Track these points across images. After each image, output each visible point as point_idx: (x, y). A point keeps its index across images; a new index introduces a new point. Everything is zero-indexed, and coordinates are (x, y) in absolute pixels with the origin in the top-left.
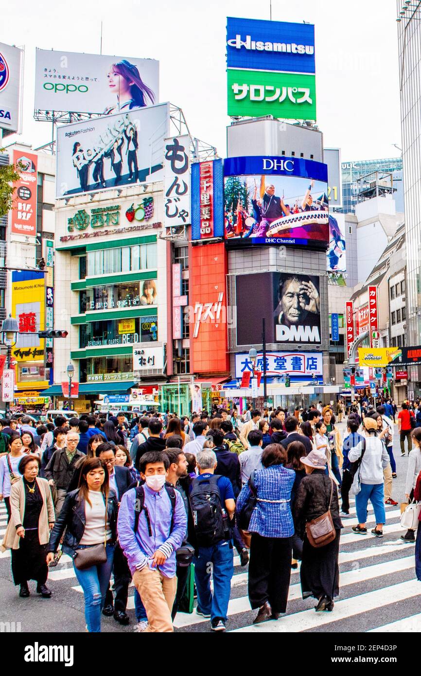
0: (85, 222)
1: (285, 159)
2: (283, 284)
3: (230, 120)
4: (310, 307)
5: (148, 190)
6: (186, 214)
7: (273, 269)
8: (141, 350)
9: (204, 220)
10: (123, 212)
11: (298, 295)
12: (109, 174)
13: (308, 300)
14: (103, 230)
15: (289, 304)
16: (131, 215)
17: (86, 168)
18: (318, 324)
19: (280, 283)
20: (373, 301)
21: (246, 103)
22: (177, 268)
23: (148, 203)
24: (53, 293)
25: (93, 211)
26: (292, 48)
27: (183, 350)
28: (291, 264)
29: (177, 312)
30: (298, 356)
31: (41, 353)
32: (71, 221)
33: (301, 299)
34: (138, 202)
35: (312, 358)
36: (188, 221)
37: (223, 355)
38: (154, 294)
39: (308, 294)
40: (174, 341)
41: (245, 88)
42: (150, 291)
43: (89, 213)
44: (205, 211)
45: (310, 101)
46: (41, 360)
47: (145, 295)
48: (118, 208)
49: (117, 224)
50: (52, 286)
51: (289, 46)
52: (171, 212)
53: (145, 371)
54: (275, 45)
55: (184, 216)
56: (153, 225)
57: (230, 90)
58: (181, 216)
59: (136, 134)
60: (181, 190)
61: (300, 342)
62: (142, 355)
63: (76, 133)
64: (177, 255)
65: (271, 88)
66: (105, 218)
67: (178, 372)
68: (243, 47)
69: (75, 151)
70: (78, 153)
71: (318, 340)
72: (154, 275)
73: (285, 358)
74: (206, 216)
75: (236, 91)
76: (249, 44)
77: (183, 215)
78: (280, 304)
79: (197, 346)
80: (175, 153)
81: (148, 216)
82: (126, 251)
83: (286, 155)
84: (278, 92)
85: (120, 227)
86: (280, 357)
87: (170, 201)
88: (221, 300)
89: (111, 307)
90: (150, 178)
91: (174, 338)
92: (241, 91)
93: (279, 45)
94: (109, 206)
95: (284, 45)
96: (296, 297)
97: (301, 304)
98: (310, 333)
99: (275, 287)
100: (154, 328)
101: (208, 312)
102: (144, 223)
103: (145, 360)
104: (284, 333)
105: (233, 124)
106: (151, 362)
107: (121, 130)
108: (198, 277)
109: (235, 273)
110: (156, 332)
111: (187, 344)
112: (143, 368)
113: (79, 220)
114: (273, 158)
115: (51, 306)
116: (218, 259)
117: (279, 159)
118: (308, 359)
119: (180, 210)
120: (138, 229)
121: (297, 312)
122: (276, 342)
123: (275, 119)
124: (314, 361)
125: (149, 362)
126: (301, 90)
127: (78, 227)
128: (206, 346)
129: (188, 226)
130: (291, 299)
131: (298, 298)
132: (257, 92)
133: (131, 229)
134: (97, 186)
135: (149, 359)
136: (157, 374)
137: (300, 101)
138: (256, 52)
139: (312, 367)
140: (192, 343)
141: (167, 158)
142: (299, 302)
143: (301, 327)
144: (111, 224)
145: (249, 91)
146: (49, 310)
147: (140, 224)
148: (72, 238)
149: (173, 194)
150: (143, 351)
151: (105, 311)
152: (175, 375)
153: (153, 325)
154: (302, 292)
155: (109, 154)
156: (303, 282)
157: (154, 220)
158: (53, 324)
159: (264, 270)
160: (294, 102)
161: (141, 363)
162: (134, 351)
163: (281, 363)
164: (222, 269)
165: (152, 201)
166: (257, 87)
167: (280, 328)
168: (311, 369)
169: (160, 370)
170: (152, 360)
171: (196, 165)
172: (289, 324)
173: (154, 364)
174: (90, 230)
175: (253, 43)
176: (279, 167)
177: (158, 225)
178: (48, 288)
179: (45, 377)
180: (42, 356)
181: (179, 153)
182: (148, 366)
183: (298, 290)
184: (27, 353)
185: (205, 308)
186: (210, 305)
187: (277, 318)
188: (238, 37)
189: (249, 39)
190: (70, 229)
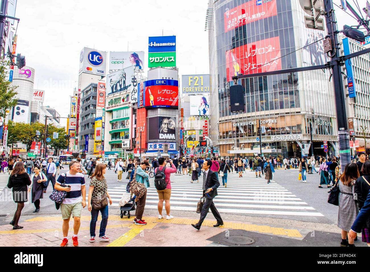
1: (163, 80)
3: (149, 69)
4: (172, 127)
5: (128, 92)
7: (159, 116)
8: (124, 141)
10: (121, 99)
11: (168, 124)
12: (119, 88)
13: (171, 125)
14: (117, 105)
15: (164, 127)
16: (123, 100)
17: (113, 86)
18: (175, 133)
19: (161, 120)
20: (206, 125)
21: (154, 63)
22: (134, 116)
23: (128, 96)
24: (104, 124)
26: (168, 44)
28: (165, 114)
29: (134, 130)
30: (167, 144)
31: (100, 142)
32: (109, 103)
34: (125, 96)
36: (137, 101)
39: (171, 123)
40: (133, 139)
41: (153, 58)
42: (128, 123)
43: (114, 100)
44: (141, 98)
45: (174, 60)
46: (101, 144)
47: (127, 125)
48: (120, 98)
49: (120, 103)
50: (104, 122)
51: (167, 44)
52: (132, 99)
54: (163, 44)
57: (149, 59)
59: (125, 76)
60: (135, 92)
61: (168, 139)
62: (124, 143)
63: (111, 76)
64: (134, 112)
65: (162, 58)
66: (117, 101)
68: (153, 46)
69: (111, 81)
70: (111, 82)
71: (174, 138)
72: (128, 118)
74: (141, 100)
76: (155, 45)
77: (135, 99)
78: (161, 127)
80: (134, 80)
81: (127, 100)
82: (122, 111)
83: (164, 79)
84: (164, 58)
85: (121, 104)
86: (161, 144)
87: (132, 95)
88: (144, 126)
90: (129, 88)
92: (152, 60)
93: (164, 44)
94: (118, 98)
95: (166, 44)
96: (167, 124)
98: (172, 136)
99: (159, 121)
101: (141, 129)
102: (127, 102)
104: (162, 136)
105: (150, 70)
106: (126, 145)
107: (122, 74)
108: (139, 118)
109: (149, 117)
110: (128, 136)
113: (111, 102)
114: (159, 80)
115: (104, 128)
116: (144, 113)
117: (161, 80)
118: (170, 145)
120: (125, 104)
121: (167, 129)
122: (159, 139)
123: (161, 67)
124: (173, 145)
126: (171, 57)
127: (111, 104)
129: (137, 103)
130: (165, 125)
132: (157, 59)
133: (123, 104)
134: (116, 92)
137: (170, 61)
138: (157, 46)
140: (137, 139)
141: (132, 82)
142: (168, 126)
143: (168, 134)
145: (154, 59)
146: (103, 129)
148: (109, 108)
149: (133, 93)
151: (117, 129)
152: (133, 149)
153: (128, 134)
155: (119, 82)
156: (169, 120)
157: (129, 102)
159: (156, 116)
160: (168, 61)
161: (124, 145)
162: (122, 142)
163: (160, 146)
164: (145, 116)
166: (157, 58)
167: (161, 135)
168: (171, 148)
169: (128, 148)
171: (139, 84)
172: (164, 133)
174: (114, 105)
175: (156, 44)
176: (161, 83)
177: (130, 103)
179: (102, 149)
181: (135, 80)
182: (125, 147)
183: (167, 122)
184: (98, 142)
185: (140, 128)
186: (142, 127)
187: (160, 131)
188: (152, 43)
189: (155, 43)
190: (109, 105)
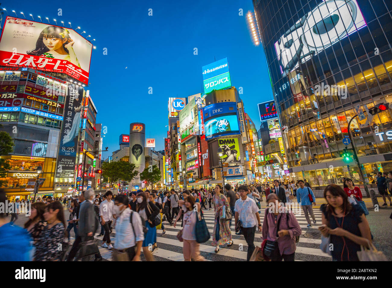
22: (199, 144)
35: (238, 169)
41: (209, 84)
45: (228, 81)
51: (220, 67)
65: (216, 81)
68: (207, 72)
72: (196, 147)
75: (206, 86)
82: (191, 142)
84: (218, 81)
87: (196, 125)
88: (207, 152)
92: (207, 86)
93: (217, 68)
101: (205, 157)
105: (207, 96)
108: (203, 146)
126: (225, 78)
132: (212, 84)
136: (197, 178)
137: (225, 82)
148: (183, 141)
160: (223, 82)
168: (237, 173)
182: (195, 176)
185: (204, 155)
188: (205, 71)
189: (208, 70)
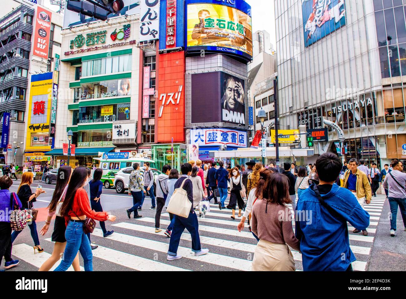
0: (81, 42)
2: (226, 80)
4: (240, 100)
5: (128, 19)
6: (156, 32)
8: (119, 125)
9: (169, 36)
10: (108, 35)
11: (234, 90)
13: (239, 95)
14: (94, 47)
18: (244, 112)
19: (224, 80)
22: (147, 70)
24: (58, 88)
25: (88, 35)
27: (149, 127)
28: (230, 69)
29: (146, 100)
30: (235, 133)
31: (47, 127)
32: (72, 42)
33: (235, 93)
34: (120, 28)
35: (242, 135)
36: (157, 37)
37: (181, 130)
38: (128, 88)
39: (239, 90)
42: (125, 86)
43: (85, 36)
44: (170, 29)
46: (47, 132)
48: (105, 32)
49: (104, 42)
50: (57, 83)
52: (144, 32)
53: (121, 140)
55: (154, 33)
56: (130, 42)
58: (152, 34)
60: (153, 17)
61: (235, 123)
62: (119, 129)
64: (146, 62)
66: (96, 39)
67: (145, 141)
71: (244, 123)
73: (228, 133)
74: (171, 33)
78: (225, 94)
79: (161, 123)
82: (109, 60)
85: (107, 44)
86: (225, 132)
87: (144, 24)
88: (181, 90)
89: (96, 97)
91: (143, 118)
94: (99, 31)
96: (233, 91)
97: (236, 97)
98: (240, 118)
100: (127, 112)
101: (170, 99)
102: (123, 41)
103: (121, 132)
104: (226, 115)
106: (126, 134)
108: (163, 75)
109: (190, 72)
110: (129, 114)
111: (152, 122)
112: (120, 137)
113: (78, 42)
118: (240, 135)
119: (151, 30)
120: (119, 45)
121: (233, 102)
122: (222, 121)
124: (243, 137)
125: (124, 134)
127: (77, 46)
128: (168, 123)
129: (157, 40)
130: (230, 92)
131: (234, 92)
133: (114, 46)
135: (125, 132)
136: (130, 142)
139: (242, 141)
140: (157, 122)
142: (234, 95)
143: (235, 113)
144: (100, 42)
146: (54, 99)
147: (120, 42)
148: (72, 53)
149: (147, 20)
150: (120, 126)
151: (92, 100)
152: (142, 144)
153: (127, 109)
154: (236, 89)
156: (237, 82)
157: (130, 39)
158: (57, 108)
161: (118, 134)
162: (113, 126)
163: (225, 136)
164: (181, 69)
165: (130, 27)
168: (241, 142)
169: (132, 139)
170: (126, 132)
171: (164, 1)
172: (230, 109)
173: (128, 135)
174: (85, 47)
177: (133, 42)
178: (54, 84)
179: (49, 143)
180: (48, 130)
182: (123, 137)
183: (234, 87)
184: (38, 128)
186: (172, 94)
187: (223, 104)
190: (71, 47)
